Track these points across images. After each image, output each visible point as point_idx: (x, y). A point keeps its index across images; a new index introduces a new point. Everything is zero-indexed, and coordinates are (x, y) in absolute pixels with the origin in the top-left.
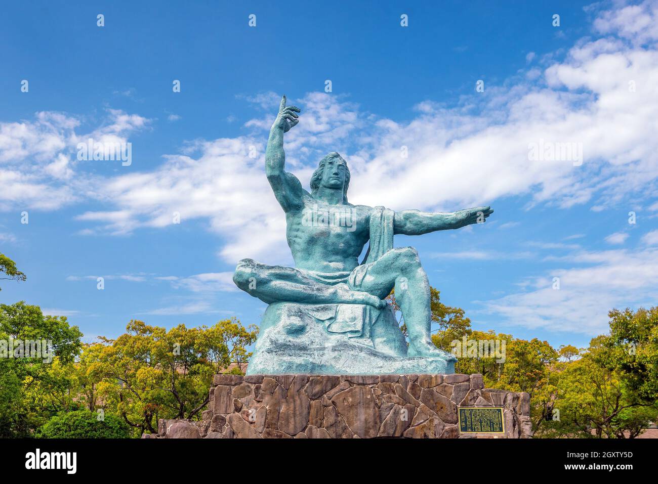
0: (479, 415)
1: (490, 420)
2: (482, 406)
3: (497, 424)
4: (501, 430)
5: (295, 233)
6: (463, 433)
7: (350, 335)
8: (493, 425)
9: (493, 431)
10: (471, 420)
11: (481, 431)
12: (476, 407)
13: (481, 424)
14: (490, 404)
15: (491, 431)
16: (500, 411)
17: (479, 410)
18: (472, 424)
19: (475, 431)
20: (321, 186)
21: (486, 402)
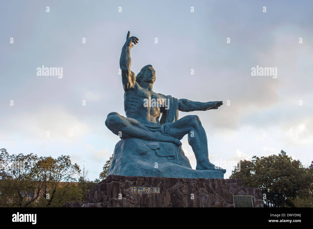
0: (242, 199)
1: (247, 202)
2: (243, 195)
3: (250, 203)
5: (131, 103)
7: (169, 158)
10: (239, 202)
12: (240, 195)
13: (243, 204)
14: (246, 194)
16: (250, 197)
18: (239, 204)
20: (142, 81)
21: (244, 193)
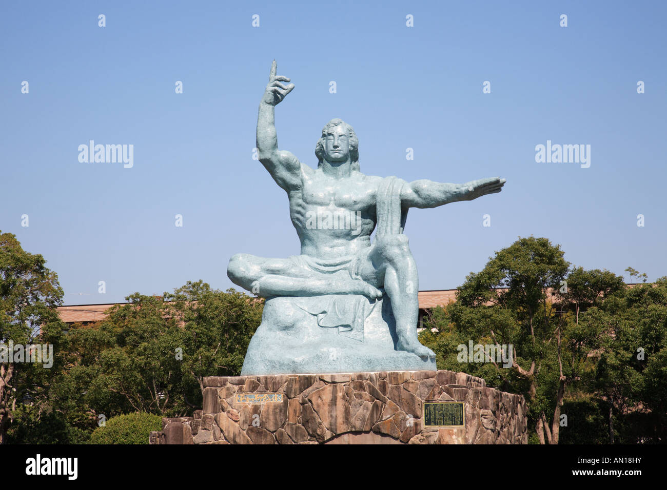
0: (442, 410)
1: (452, 415)
2: (445, 401)
3: (458, 418)
4: (462, 424)
6: (427, 426)
8: (454, 419)
9: (455, 425)
10: (435, 415)
11: (444, 425)
12: (440, 402)
13: (443, 418)
14: (453, 399)
15: (452, 425)
16: (461, 405)
17: (442, 404)
18: (435, 418)
19: (438, 425)
21: (448, 397)
